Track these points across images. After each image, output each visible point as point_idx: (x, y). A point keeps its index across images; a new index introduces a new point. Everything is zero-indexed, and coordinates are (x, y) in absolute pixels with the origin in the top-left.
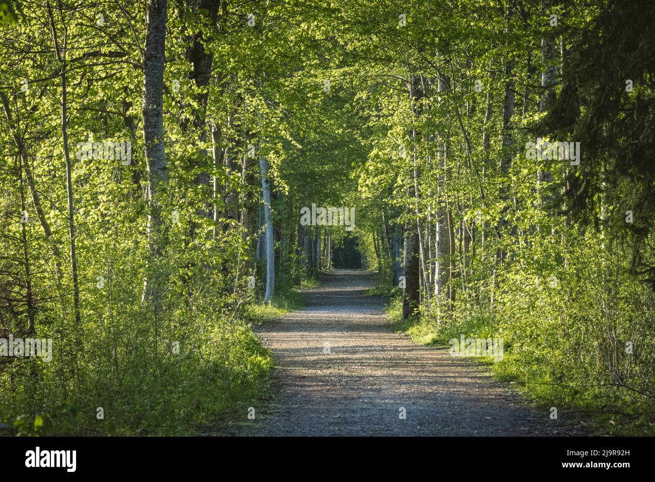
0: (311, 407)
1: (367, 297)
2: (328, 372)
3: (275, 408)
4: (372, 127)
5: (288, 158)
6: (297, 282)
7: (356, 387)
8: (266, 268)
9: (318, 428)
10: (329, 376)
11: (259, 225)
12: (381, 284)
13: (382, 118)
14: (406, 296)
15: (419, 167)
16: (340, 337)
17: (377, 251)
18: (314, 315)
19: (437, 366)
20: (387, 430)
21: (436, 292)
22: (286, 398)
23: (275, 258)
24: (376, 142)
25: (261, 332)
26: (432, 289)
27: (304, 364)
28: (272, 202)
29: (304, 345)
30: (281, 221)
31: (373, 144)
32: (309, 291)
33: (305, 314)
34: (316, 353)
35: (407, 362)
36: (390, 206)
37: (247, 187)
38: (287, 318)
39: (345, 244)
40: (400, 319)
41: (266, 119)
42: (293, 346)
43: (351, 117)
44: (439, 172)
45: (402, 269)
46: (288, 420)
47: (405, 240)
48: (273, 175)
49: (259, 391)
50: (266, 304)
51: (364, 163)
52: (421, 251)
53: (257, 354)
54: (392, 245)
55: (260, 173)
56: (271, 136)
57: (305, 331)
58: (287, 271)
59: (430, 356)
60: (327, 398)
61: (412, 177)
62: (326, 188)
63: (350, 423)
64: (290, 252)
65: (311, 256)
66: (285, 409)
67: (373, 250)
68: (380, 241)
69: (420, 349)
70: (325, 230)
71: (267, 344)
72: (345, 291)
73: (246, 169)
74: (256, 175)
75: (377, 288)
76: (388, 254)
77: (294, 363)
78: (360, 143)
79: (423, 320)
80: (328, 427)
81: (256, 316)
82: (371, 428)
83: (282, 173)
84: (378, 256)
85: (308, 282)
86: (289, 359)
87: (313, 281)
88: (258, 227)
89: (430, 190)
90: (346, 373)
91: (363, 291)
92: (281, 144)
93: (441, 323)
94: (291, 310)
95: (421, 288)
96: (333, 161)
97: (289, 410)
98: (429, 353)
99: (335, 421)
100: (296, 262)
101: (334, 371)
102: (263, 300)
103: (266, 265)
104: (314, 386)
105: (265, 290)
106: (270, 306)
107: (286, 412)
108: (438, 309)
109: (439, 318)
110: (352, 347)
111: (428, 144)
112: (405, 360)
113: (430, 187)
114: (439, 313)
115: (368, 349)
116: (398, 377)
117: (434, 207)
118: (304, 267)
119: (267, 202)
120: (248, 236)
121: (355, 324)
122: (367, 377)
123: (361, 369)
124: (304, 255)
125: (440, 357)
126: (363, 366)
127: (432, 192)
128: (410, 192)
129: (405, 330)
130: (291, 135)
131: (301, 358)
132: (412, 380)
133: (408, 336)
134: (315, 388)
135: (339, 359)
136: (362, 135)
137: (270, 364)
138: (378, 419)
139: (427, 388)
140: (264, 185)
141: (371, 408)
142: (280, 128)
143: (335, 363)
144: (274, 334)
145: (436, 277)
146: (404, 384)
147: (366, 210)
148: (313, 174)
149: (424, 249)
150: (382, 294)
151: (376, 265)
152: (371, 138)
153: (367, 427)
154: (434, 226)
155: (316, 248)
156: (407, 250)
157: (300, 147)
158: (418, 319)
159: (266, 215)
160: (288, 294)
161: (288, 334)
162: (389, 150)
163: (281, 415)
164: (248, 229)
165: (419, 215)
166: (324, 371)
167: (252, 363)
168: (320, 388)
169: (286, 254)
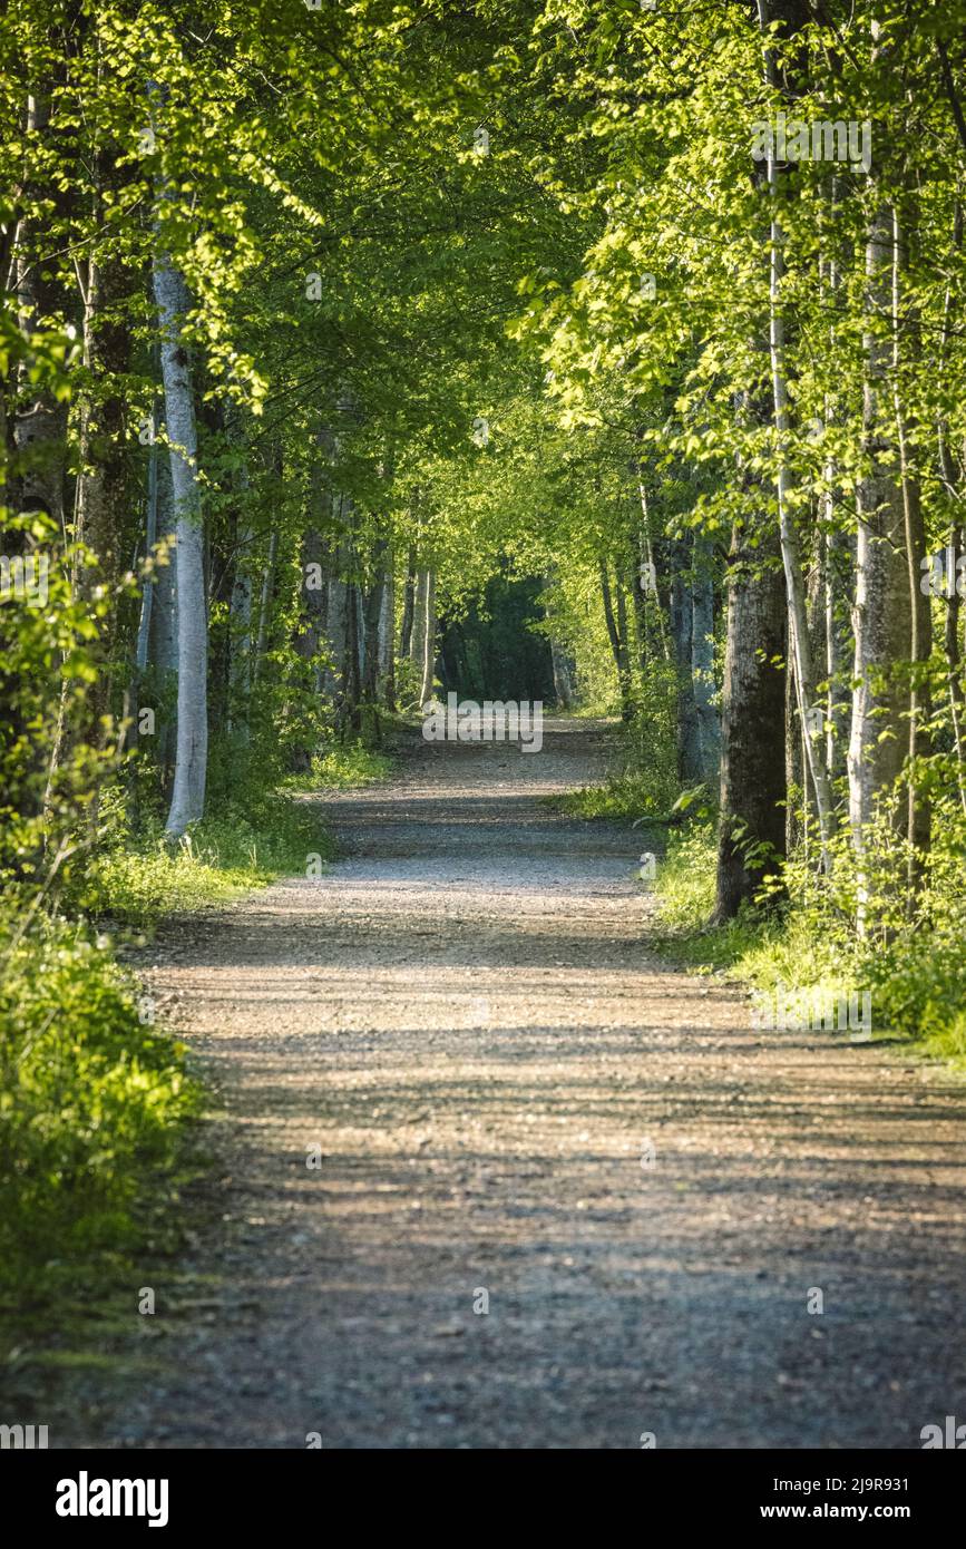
0: (345, 1286)
1: (575, 826)
2: (414, 1137)
3: (198, 1290)
4: (605, 141)
5: (265, 263)
6: (297, 760)
7: (529, 1203)
8: (174, 707)
9: (371, 1377)
10: (419, 1156)
11: (149, 533)
12: (632, 773)
13: (643, 108)
14: (730, 827)
15: (791, 307)
16: (464, 990)
17: (617, 640)
18: (363, 895)
19: (856, 1116)
20: (654, 1388)
21: (855, 808)
22: (243, 1249)
23: (212, 664)
24: (619, 200)
25: (149, 965)
26: (837, 800)
27: (321, 1105)
28: (199, 438)
29: (322, 1021)
30: (234, 515)
31: (607, 207)
32: (344, 797)
33: (327, 894)
34: (369, 1057)
35: (735, 1101)
36: (669, 459)
37: (100, 378)
38: (253, 909)
39: (489, 607)
40: (705, 916)
41: (180, 105)
42: (276, 1024)
43: (520, 101)
44: (869, 329)
45: (718, 712)
46: (253, 1340)
47: (732, 597)
48: (206, 333)
49: (134, 1218)
50: (173, 849)
51: (566, 286)
52: (795, 642)
53: (129, 1061)
54: (678, 616)
55: (154, 323)
56: (201, 177)
57: (327, 961)
58: (258, 719)
59: (827, 1075)
60: (413, 1248)
61: (763, 346)
62: (414, 386)
63: (502, 1355)
64: (272, 643)
65: (356, 657)
66: (237, 1296)
67: (602, 634)
68: (629, 598)
69: (785, 1046)
70: (413, 553)
71: (174, 1014)
72: (487, 800)
73: (98, 307)
74: (139, 333)
75: (615, 789)
76: (658, 651)
77: (281, 1101)
78: (554, 204)
79: (800, 923)
80: (413, 1374)
81: (130, 898)
82: (589, 1382)
83: (240, 322)
84: (621, 658)
85: (341, 762)
86: (261, 1083)
87: (363, 756)
88: (143, 541)
89: (832, 398)
90: (490, 1145)
91: (561, 798)
92: (240, 206)
93: (870, 933)
94: (273, 875)
95: (791, 789)
96: (443, 275)
97: (255, 1299)
98: (823, 1061)
99: (442, 1347)
100: (293, 682)
101: (441, 1132)
102: (159, 834)
103: (175, 693)
104: (359, 1196)
105: (168, 796)
106: (187, 857)
107: (244, 1308)
108: (861, 878)
109: (861, 913)
110: (512, 1033)
111: (826, 211)
112: (727, 1089)
113: (834, 388)
114: (863, 896)
115: (579, 1043)
116: (698, 1160)
117: (849, 464)
118: (324, 702)
119: (182, 440)
120: (98, 581)
121: (526, 936)
122: (573, 1160)
123: (551, 1126)
124: (327, 653)
125: (867, 1077)
126: (558, 1113)
127: (841, 406)
128: (754, 405)
129: (726, 959)
130: (280, 171)
131: (308, 1080)
132: (757, 1175)
133: (737, 985)
134: (364, 1206)
135: (463, 1084)
136: (562, 173)
137: (184, 1105)
138: (618, 1340)
139: (816, 1211)
140: (171, 372)
141: (592, 1291)
142: (238, 141)
143: (445, 1101)
144: (203, 973)
145: (855, 750)
146: (727, 1189)
147: (575, 475)
148: (363, 327)
149: (805, 634)
150: (634, 813)
151: (612, 696)
152: (601, 187)
153: (572, 1374)
154: (846, 542)
155: (373, 626)
156: (739, 637)
157: (315, 219)
158: (781, 920)
159: (178, 492)
160: (260, 809)
161: (257, 974)
162: (671, 231)
163: (223, 1321)
164: (101, 550)
165: (790, 494)
166: (401, 1133)
167: (110, 1103)
168: (381, 1207)
169: (253, 647)
